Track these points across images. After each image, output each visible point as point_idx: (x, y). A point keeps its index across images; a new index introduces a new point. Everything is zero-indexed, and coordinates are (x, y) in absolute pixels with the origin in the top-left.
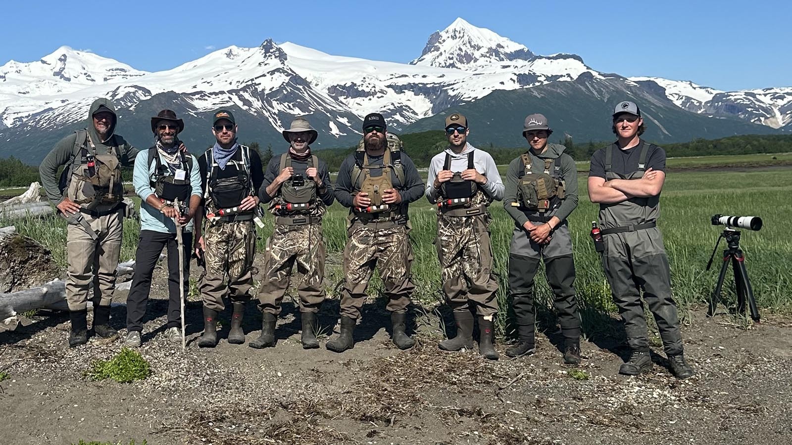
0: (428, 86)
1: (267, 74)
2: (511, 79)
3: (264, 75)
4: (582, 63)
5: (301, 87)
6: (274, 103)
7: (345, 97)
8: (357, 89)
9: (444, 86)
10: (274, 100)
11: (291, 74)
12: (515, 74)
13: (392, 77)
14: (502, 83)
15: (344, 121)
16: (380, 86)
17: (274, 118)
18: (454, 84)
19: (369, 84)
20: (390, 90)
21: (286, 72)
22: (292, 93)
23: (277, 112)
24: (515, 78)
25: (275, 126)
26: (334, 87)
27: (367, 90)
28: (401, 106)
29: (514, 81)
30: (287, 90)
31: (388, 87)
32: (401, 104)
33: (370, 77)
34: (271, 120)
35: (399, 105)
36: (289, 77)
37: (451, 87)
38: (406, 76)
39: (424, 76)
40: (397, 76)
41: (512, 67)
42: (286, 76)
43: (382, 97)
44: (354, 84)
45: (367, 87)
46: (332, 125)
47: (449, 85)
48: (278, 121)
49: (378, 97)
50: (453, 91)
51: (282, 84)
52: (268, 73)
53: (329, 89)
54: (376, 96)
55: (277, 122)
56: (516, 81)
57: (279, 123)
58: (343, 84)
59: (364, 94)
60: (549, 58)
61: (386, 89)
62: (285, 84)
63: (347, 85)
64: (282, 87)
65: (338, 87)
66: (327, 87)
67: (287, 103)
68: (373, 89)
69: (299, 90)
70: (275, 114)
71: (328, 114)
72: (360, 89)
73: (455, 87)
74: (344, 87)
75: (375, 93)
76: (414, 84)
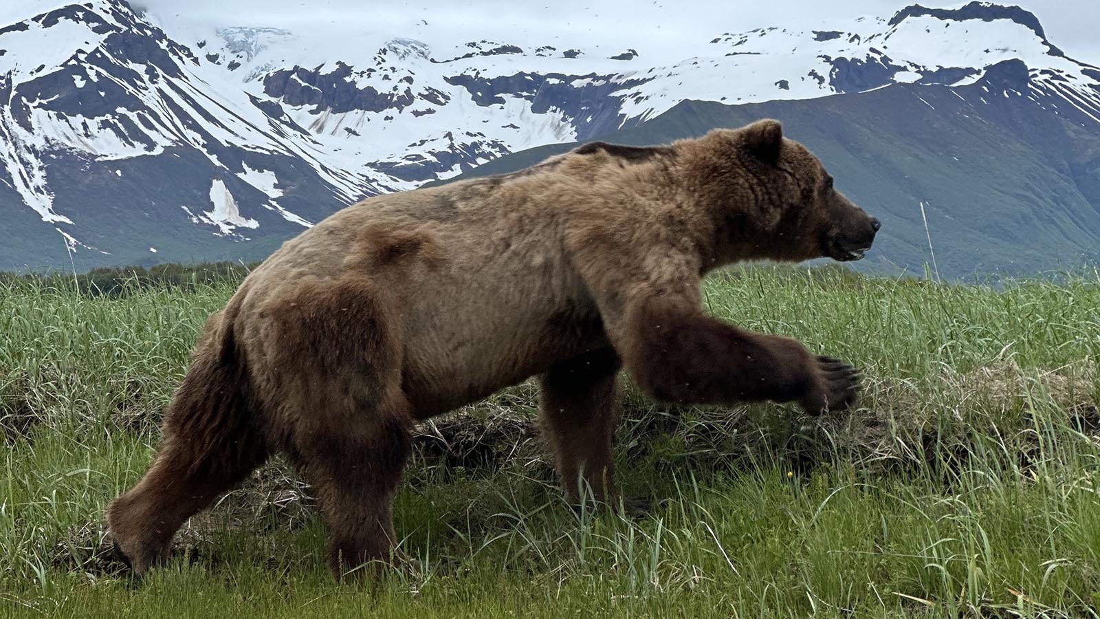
0: (576, 84)
1: (32, 24)
2: (813, 73)
3: (21, 27)
4: (1040, 33)
5: (140, 69)
6: (38, 116)
7: (314, 107)
8: (353, 83)
9: (616, 87)
10: (40, 105)
11: (112, 27)
12: (827, 59)
13: (470, 50)
14: (784, 85)
15: (264, 182)
16: (429, 77)
17: (26, 164)
18: (644, 81)
19: (393, 69)
20: (461, 94)
21: (98, 18)
22: (104, 83)
23: (40, 144)
24: (825, 70)
25: (21, 188)
26: (283, 76)
27: (383, 88)
28: (475, 145)
29: (821, 80)
30: (85, 76)
31: (454, 81)
32: (479, 138)
33: (401, 48)
34: (14, 168)
35: (469, 141)
36: (105, 36)
37: (634, 90)
38: (515, 50)
39: (571, 54)
40: (486, 48)
41: (844, 37)
42: (96, 30)
43: (430, 111)
44: (345, 70)
45: (386, 77)
46: (218, 192)
47: (632, 83)
48: (35, 171)
49: (417, 113)
50: (637, 101)
51: (75, 57)
52: (36, 19)
53: (268, 80)
54: (408, 110)
55: (31, 176)
56: (827, 80)
57: (39, 179)
58: (311, 68)
59: (373, 101)
60: (941, 14)
61: (447, 88)
62: (82, 57)
63: (323, 72)
64: (71, 69)
65: (294, 76)
66: (264, 74)
67: (80, 118)
68: (404, 86)
69: (132, 76)
70: (32, 150)
71: (214, 158)
72: (362, 84)
73: (643, 89)
74: (312, 77)
75: (408, 99)
76: (533, 75)
